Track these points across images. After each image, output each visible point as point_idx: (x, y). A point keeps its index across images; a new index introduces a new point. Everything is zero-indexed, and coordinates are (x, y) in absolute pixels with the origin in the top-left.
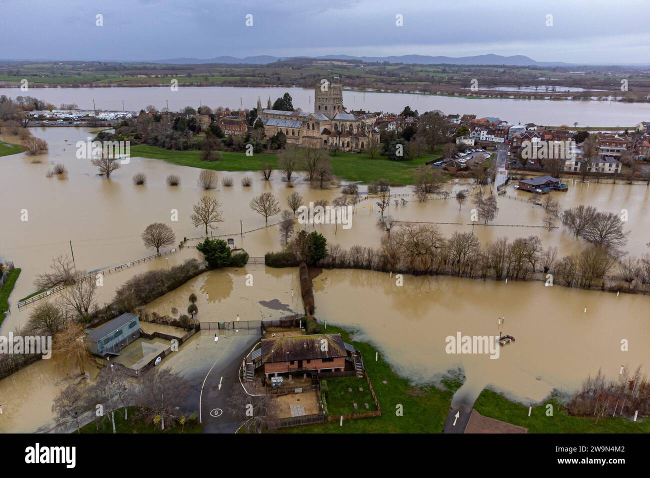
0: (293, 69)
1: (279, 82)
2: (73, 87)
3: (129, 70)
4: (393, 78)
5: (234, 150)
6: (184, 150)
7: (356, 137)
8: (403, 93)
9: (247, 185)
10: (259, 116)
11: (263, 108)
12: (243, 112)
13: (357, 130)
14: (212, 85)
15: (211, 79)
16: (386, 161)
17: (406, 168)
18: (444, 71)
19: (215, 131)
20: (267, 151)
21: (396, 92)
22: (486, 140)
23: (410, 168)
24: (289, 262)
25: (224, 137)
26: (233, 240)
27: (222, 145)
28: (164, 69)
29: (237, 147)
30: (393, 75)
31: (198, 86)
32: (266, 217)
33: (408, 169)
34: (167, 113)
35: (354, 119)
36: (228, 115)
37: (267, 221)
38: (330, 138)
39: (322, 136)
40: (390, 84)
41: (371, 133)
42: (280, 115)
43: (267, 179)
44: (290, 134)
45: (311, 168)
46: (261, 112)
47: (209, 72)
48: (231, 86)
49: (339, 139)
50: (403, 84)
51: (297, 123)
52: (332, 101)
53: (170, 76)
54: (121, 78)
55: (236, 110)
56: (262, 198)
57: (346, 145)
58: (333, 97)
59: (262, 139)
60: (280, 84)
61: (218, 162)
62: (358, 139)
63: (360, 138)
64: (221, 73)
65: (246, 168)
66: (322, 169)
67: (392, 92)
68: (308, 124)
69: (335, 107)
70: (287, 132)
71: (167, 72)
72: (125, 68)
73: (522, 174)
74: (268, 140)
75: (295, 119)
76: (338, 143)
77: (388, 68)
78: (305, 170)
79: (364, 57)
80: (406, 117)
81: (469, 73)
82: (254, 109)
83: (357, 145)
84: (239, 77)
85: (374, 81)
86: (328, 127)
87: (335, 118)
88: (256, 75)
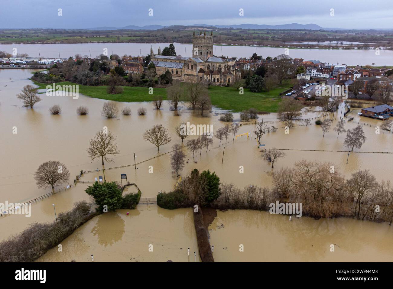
0: (174, 32)
1: (165, 39)
2: (31, 43)
3: (70, 33)
4: (237, 37)
5: (133, 85)
6: (96, 85)
7: (224, 74)
8: (245, 46)
9: (142, 114)
10: (151, 60)
11: (154, 54)
12: (141, 58)
13: (224, 69)
14: (122, 42)
15: (121, 39)
16: (248, 93)
17: (265, 98)
18: (268, 33)
19: (119, 71)
20: (158, 86)
21: (241, 45)
22: (316, 76)
23: (268, 98)
24: (182, 204)
25: (127, 76)
26: (126, 175)
27: (125, 81)
28: (92, 33)
29: (136, 83)
30: (237, 36)
31: (113, 42)
32: (158, 146)
33: (268, 99)
34: (87, 59)
35: (222, 61)
36: (130, 60)
37: (158, 150)
38: (205, 76)
39: (198, 74)
40: (236, 41)
41: (234, 72)
42: (167, 59)
43: (158, 108)
44: (175, 73)
45: (193, 100)
46: (153, 57)
47: (121, 35)
48: (134, 42)
49: (212, 76)
50: (244, 41)
51: (180, 64)
52: (205, 48)
53: (96, 37)
54: (64, 38)
55: (136, 57)
56: (154, 130)
57: (216, 81)
58: (206, 45)
59: (154, 77)
60: (166, 41)
61: (120, 95)
62: (226, 76)
63: (227, 75)
64: (128, 35)
65: (141, 99)
66: (202, 100)
67: (238, 45)
68: (188, 65)
69: (207, 52)
70: (173, 72)
71: (94, 34)
72: (67, 32)
73: (359, 103)
74: (158, 77)
75: (178, 62)
76: (210, 79)
77: (233, 31)
78: (188, 100)
79: (217, 26)
80: (256, 60)
81: (284, 34)
82: (149, 55)
83: (225, 80)
84: (139, 37)
85: (226, 39)
86: (203, 67)
87: (208, 61)
88: (151, 36)
